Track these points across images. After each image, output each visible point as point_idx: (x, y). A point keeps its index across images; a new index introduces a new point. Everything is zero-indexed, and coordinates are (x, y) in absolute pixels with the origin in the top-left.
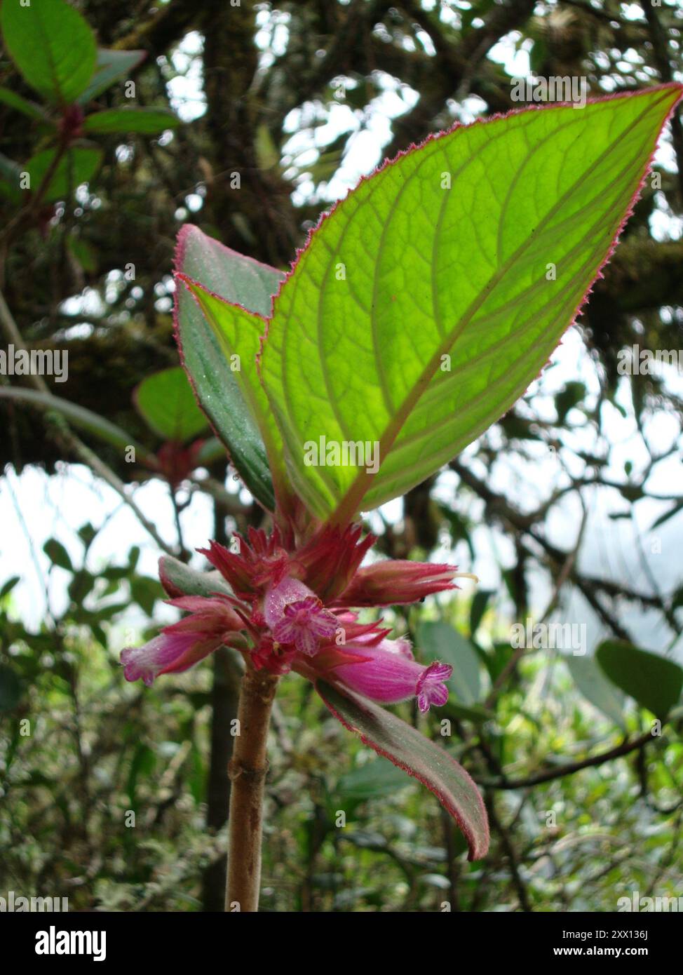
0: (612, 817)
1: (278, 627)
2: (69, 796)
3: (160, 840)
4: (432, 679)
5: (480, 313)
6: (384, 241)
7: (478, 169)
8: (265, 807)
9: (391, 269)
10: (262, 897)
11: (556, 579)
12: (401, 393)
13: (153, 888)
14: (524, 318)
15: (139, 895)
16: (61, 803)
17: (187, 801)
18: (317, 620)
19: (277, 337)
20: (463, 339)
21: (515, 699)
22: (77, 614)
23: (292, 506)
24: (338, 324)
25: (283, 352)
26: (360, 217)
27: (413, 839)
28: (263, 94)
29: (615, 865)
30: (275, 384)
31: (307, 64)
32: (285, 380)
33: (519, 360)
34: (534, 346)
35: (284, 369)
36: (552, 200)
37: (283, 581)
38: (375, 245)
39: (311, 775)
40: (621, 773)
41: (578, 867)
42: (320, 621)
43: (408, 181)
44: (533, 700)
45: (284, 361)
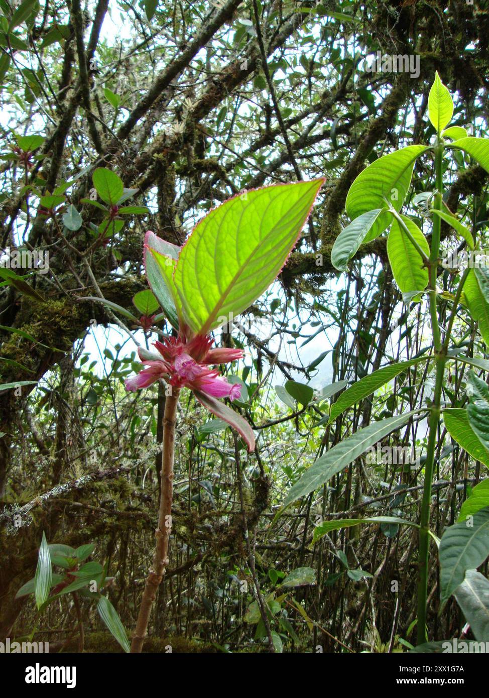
0: (286, 438)
1: (180, 370)
2: (113, 432)
3: (142, 446)
4: (235, 389)
5: (253, 258)
6: (219, 232)
7: (253, 207)
8: (175, 436)
9: (221, 242)
10: (175, 464)
11: (271, 363)
12: (225, 287)
13: (139, 461)
14: (268, 261)
15: (135, 463)
16: (110, 433)
17: (150, 434)
18: (194, 368)
19: (180, 267)
20: (248, 267)
21: (257, 402)
22: (115, 374)
23: (185, 328)
24: (202, 262)
25: (182, 272)
26: (211, 223)
27: (224, 446)
28: (177, 205)
29: (287, 452)
30: (179, 284)
31: (191, 196)
32: (183, 282)
33: (266, 277)
34: (271, 271)
35: (183, 278)
36: (279, 218)
37: (182, 354)
38: (216, 234)
39: (191, 425)
40: (290, 424)
41: (276, 453)
42: (195, 369)
43: (228, 211)
44: (263, 401)
45: (183, 275)
